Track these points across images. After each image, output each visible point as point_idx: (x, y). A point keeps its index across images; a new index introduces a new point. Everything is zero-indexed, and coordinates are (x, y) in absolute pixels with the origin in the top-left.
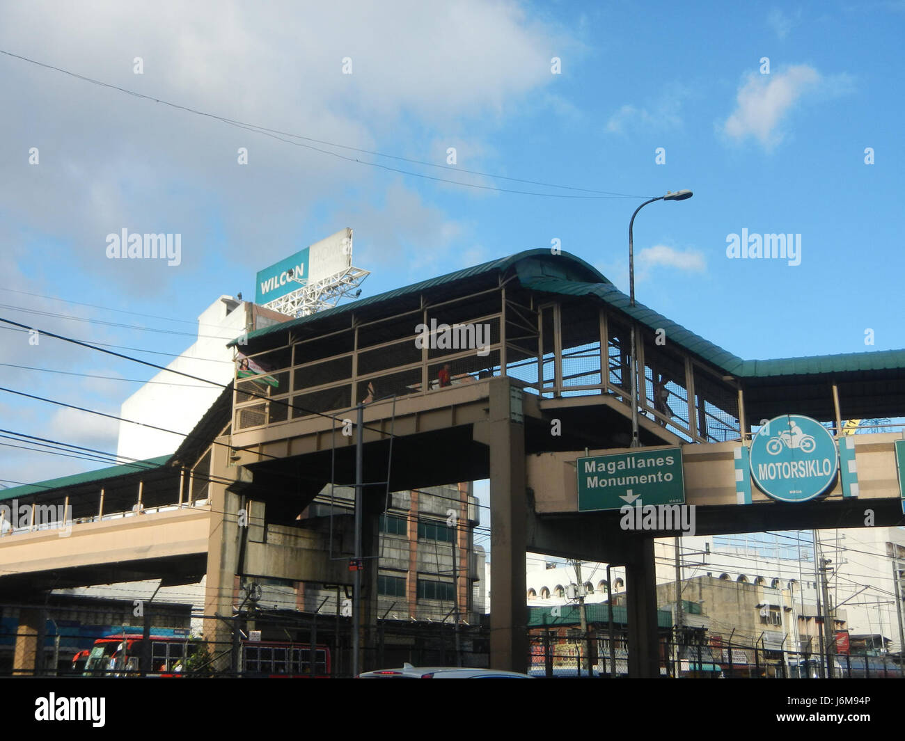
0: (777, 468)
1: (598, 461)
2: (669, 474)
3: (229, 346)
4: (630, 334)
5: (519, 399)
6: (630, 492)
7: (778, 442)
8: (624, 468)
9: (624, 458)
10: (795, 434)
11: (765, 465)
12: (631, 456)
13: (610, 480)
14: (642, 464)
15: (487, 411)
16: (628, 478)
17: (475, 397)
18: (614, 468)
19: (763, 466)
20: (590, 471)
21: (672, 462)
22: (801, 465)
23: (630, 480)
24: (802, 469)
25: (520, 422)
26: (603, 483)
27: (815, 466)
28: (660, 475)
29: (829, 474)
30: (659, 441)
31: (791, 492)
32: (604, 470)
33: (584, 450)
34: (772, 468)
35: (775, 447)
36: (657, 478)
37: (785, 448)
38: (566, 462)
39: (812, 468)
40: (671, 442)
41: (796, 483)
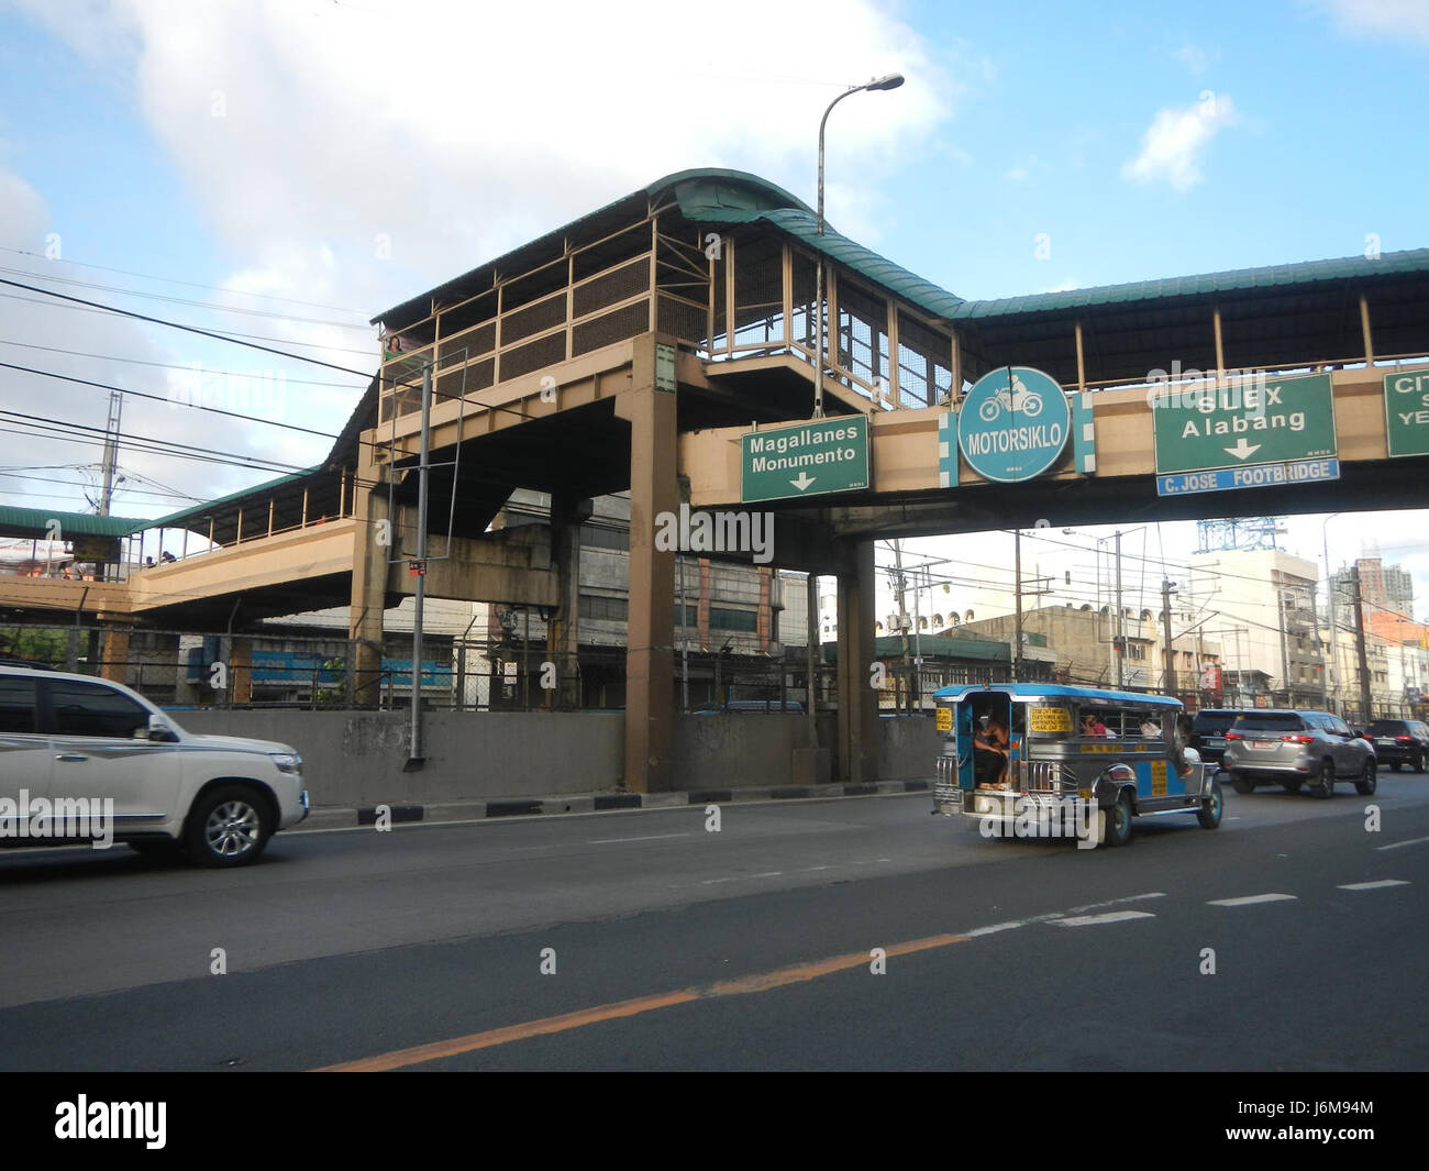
0: (992, 437)
1: (767, 436)
2: (850, 450)
3: (374, 322)
4: (816, 271)
5: (669, 360)
6: (803, 475)
7: (994, 403)
8: (797, 444)
9: (796, 432)
10: (1017, 392)
11: (977, 435)
12: (805, 429)
13: (779, 461)
14: (819, 438)
15: (631, 377)
16: (801, 458)
17: (619, 362)
18: (785, 446)
19: (974, 437)
20: (757, 451)
21: (855, 434)
22: (1023, 433)
23: (803, 460)
24: (1025, 438)
25: (670, 391)
26: (772, 465)
27: (1040, 435)
28: (839, 451)
29: (1059, 443)
30: (847, 409)
31: (1008, 470)
32: (773, 448)
33: (751, 424)
34: (985, 439)
35: (990, 411)
36: (836, 455)
37: (1004, 411)
38: (731, 441)
39: (1036, 437)
40: (863, 410)
41: (1014, 456)
